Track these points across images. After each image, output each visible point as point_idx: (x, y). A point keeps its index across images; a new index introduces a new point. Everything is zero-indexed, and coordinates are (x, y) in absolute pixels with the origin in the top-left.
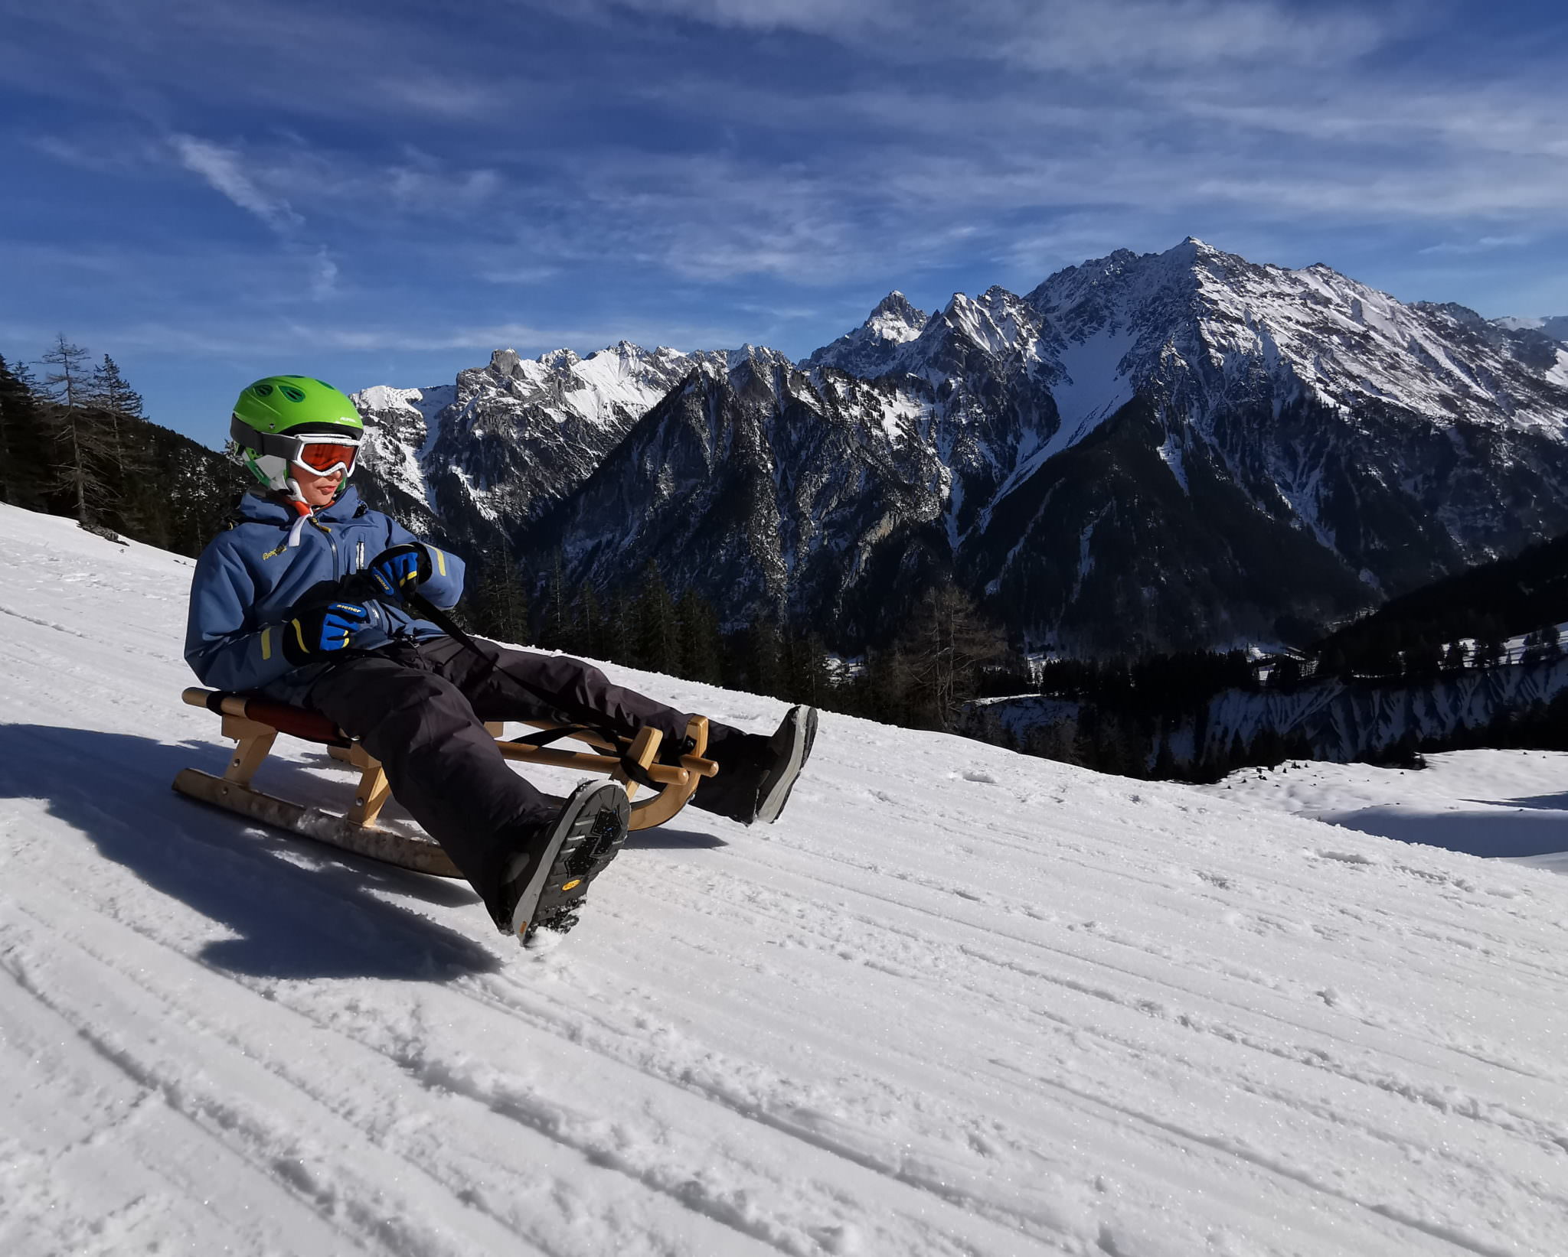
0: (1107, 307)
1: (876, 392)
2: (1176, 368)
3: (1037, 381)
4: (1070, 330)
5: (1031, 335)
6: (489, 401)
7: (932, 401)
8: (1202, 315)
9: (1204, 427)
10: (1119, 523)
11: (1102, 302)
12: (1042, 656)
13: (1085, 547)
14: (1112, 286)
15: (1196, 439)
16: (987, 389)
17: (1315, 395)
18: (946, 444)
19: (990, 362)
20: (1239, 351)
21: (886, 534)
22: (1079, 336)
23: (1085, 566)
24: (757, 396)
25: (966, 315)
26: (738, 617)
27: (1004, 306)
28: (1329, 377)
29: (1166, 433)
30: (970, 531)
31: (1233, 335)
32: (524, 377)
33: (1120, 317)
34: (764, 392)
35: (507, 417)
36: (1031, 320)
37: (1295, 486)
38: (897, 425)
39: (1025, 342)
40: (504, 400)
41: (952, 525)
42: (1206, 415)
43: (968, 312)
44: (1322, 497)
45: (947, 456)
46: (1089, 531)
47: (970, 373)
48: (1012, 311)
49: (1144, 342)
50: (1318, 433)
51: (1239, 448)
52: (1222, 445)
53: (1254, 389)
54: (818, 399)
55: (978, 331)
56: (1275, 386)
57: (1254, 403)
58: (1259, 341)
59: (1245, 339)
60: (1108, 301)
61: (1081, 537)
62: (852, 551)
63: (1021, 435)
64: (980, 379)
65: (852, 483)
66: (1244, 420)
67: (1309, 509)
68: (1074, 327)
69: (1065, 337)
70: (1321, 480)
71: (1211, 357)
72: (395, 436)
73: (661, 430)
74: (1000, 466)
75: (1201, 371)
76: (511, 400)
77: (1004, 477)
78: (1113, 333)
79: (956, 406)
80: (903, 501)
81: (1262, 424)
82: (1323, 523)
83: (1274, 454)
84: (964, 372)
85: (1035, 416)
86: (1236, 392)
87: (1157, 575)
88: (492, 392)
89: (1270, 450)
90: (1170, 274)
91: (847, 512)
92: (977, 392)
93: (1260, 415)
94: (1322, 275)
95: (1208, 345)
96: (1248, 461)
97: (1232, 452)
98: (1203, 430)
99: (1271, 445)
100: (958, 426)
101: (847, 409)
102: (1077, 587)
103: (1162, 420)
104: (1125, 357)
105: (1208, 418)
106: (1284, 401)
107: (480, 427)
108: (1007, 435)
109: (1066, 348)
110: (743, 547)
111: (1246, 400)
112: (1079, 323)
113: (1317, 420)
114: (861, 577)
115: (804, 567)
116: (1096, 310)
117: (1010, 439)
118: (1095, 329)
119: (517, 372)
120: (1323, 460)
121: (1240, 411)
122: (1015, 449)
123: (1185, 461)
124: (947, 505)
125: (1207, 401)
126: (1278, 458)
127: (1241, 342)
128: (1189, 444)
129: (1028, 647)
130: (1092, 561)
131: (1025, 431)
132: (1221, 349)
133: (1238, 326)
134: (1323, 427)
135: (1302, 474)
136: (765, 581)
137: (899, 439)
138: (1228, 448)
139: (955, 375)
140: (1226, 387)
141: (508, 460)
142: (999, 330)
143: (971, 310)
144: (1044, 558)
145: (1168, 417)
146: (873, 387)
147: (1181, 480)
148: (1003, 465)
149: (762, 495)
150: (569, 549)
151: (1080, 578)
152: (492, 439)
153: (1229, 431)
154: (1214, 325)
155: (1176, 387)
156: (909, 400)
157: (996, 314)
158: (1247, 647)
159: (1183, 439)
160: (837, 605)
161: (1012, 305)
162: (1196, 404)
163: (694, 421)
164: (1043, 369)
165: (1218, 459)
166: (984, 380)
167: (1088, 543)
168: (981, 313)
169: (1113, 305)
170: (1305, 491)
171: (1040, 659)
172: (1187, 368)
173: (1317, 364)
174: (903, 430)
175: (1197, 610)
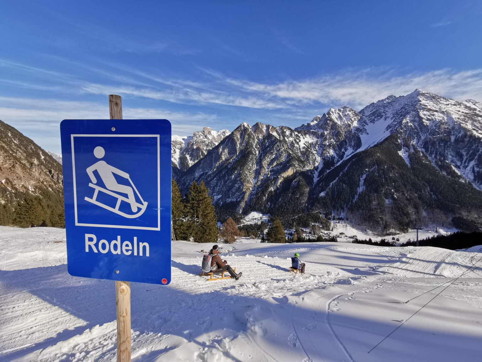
0: (384, 112)
1: (300, 135)
2: (408, 126)
3: (355, 133)
4: (370, 120)
5: (355, 119)
6: (200, 139)
7: (318, 138)
8: (420, 109)
9: (419, 145)
10: (377, 174)
11: (382, 111)
12: (338, 222)
13: (362, 182)
14: (387, 106)
15: (415, 149)
16: (337, 134)
17: (472, 134)
18: (320, 150)
19: (339, 127)
20: (436, 120)
21: (290, 175)
22: (373, 121)
23: (361, 189)
24: (259, 133)
25: (333, 114)
26: (233, 197)
27: (347, 111)
28: (478, 128)
29: (403, 147)
30: (321, 176)
31: (433, 115)
32: (211, 134)
33: (388, 115)
34: (261, 132)
35: (204, 144)
36: (356, 116)
37: (461, 167)
38: (304, 144)
39: (353, 122)
40: (204, 139)
41: (316, 174)
42: (420, 142)
43: (334, 113)
44: (476, 171)
45: (320, 154)
46: (364, 176)
47: (332, 131)
48: (350, 113)
49: (396, 120)
50: (474, 147)
51: (434, 152)
52: (427, 151)
53: (442, 132)
54: (279, 135)
55: (337, 119)
56: (452, 131)
57: (442, 137)
58: (445, 117)
59: (438, 117)
60: (384, 110)
61: (361, 179)
62: (276, 179)
63: (347, 149)
64: (335, 132)
65: (282, 158)
66: (437, 143)
67: (469, 176)
68: (371, 119)
69: (368, 122)
70: (476, 165)
71: (423, 122)
72: (175, 147)
73: (227, 141)
74: (338, 158)
75: (418, 128)
76: (206, 140)
77: (338, 161)
78: (386, 119)
79: (325, 139)
80: (298, 165)
81: (446, 144)
82: (477, 181)
83: (451, 155)
84: (330, 130)
85: (353, 144)
86: (433, 133)
87: (393, 194)
88: (201, 137)
89: (449, 153)
90: (408, 101)
91: (279, 167)
92: (333, 136)
93: (445, 142)
94: (472, 102)
95: (422, 118)
96: (438, 157)
97: (431, 154)
98: (418, 146)
99: (449, 151)
100: (325, 145)
101: (288, 138)
102: (356, 197)
103: (401, 143)
104: (389, 125)
105: (421, 142)
106: (456, 136)
107: (196, 146)
108: (342, 149)
109: (368, 125)
110: (239, 175)
111: (438, 136)
112: (373, 117)
113: (473, 142)
114: (277, 188)
115: (259, 183)
116: (380, 113)
117: (343, 150)
118: (379, 119)
119: (209, 133)
120: (476, 157)
121: (435, 140)
122: (344, 153)
123: (409, 156)
124: (316, 168)
125: (421, 137)
126: (453, 156)
127: (436, 117)
128: (412, 151)
129: (333, 218)
130: (364, 187)
131: (349, 148)
132: (428, 120)
133: (435, 113)
134: (477, 145)
135: (465, 162)
136: (243, 186)
137: (304, 148)
138: (429, 152)
139: (327, 130)
140: (429, 132)
141: (200, 154)
142: (344, 118)
143: (335, 113)
144: (344, 185)
145: (403, 142)
146: (299, 133)
147: (407, 161)
148: (339, 158)
149: (251, 160)
150: (197, 174)
151: (358, 194)
152: (198, 149)
153: (430, 147)
154: (425, 112)
155: (408, 132)
156: (310, 138)
157: (344, 114)
158: (436, 229)
159: (409, 149)
160: (265, 196)
161: (350, 111)
162: (416, 138)
163: (235, 138)
164: (358, 129)
165: (424, 156)
166: (336, 132)
167: (363, 181)
168: (339, 114)
169: (386, 112)
170: (467, 169)
171: (337, 223)
172: (413, 126)
173: (472, 124)
174: (306, 145)
175: (411, 210)
